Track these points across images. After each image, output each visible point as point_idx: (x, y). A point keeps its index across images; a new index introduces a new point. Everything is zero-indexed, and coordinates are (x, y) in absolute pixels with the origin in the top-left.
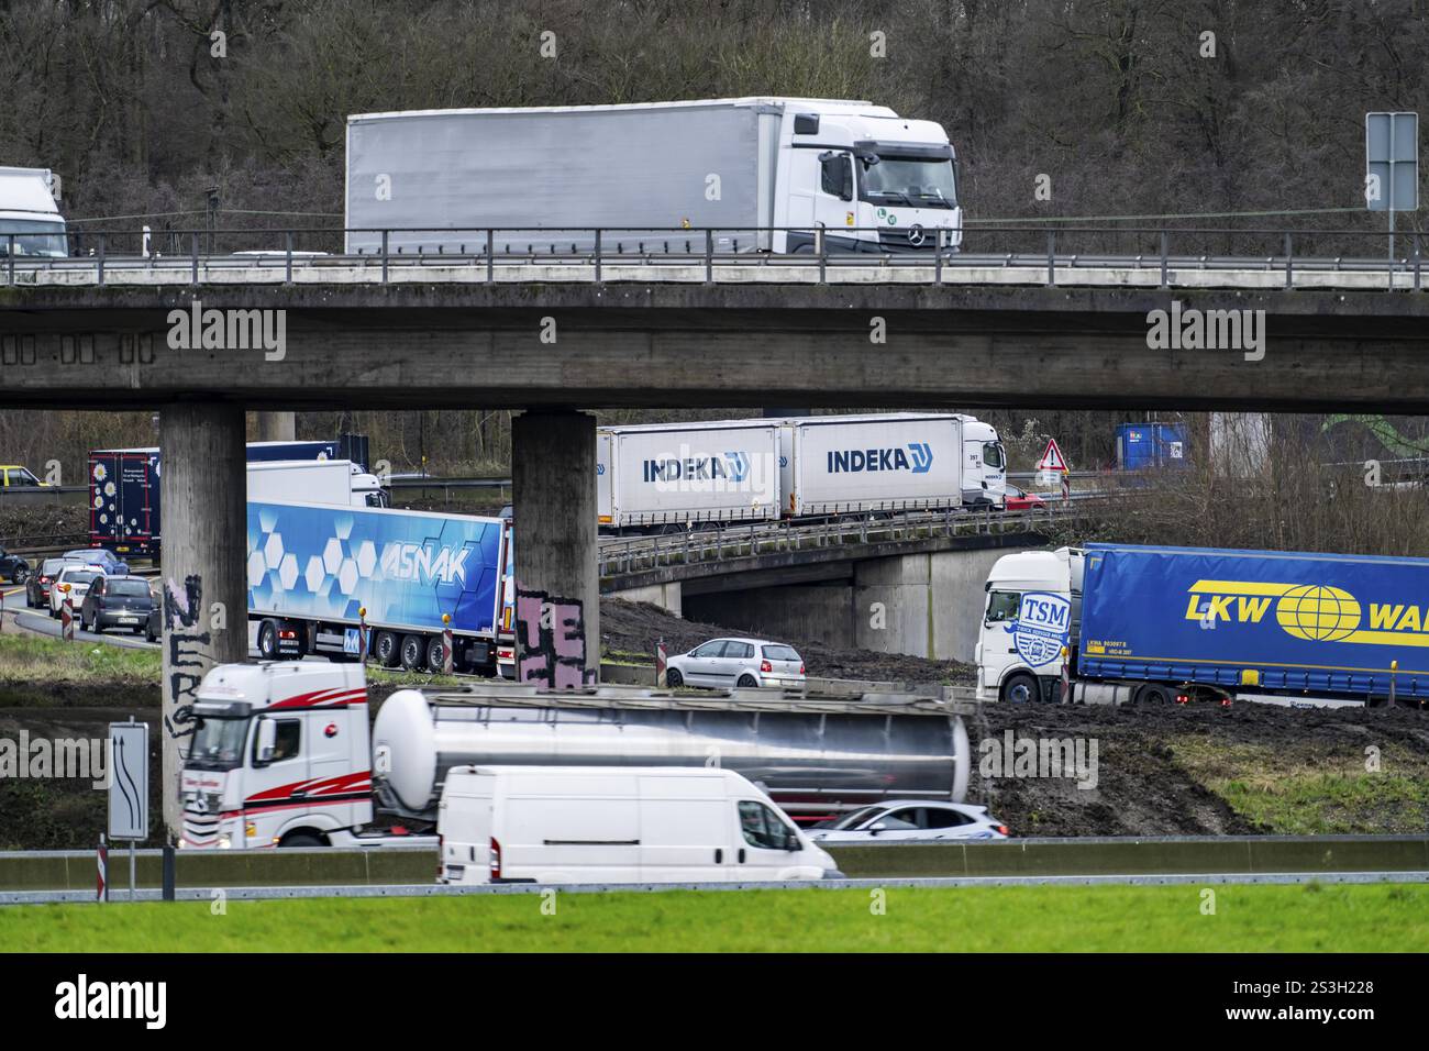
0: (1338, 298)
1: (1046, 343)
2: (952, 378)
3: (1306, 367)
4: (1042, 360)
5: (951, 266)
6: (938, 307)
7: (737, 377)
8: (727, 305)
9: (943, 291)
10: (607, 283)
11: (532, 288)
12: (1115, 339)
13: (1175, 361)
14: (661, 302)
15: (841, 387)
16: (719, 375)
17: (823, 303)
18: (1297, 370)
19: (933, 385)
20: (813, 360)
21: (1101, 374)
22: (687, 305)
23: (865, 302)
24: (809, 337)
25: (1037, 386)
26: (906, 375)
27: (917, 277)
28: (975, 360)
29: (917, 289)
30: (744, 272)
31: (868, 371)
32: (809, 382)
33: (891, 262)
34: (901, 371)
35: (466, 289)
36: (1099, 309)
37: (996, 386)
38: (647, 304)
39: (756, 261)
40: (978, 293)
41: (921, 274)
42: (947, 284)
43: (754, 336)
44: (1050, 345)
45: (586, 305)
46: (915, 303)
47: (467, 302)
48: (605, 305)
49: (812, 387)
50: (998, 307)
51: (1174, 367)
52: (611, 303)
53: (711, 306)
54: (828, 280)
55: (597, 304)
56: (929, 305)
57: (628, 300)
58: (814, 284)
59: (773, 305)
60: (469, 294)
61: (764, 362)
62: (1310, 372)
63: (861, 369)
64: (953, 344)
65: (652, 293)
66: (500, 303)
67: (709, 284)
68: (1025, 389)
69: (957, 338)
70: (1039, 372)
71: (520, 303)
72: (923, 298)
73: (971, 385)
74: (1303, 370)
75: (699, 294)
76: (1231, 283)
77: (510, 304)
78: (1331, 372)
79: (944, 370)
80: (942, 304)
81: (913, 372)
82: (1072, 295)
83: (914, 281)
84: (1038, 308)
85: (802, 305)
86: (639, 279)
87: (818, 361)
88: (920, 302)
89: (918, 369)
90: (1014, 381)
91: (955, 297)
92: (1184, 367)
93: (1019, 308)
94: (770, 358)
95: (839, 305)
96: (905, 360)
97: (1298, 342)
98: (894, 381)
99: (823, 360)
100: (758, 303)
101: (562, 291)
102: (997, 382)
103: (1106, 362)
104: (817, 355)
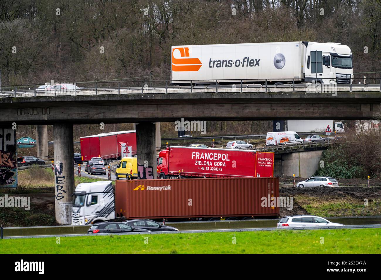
0: (304, 94)
1: (244, 105)
2: (223, 114)
3: (301, 110)
4: (243, 109)
5: (221, 88)
6: (217, 98)
7: (177, 115)
8: (171, 98)
9: (218, 94)
10: (144, 94)
11: (128, 95)
12: (259, 104)
13: (272, 109)
14: (156, 98)
15: (199, 116)
16: (173, 114)
17: (191, 97)
18: (299, 110)
19: (219, 116)
20: (193, 110)
21: (256, 112)
22: (162, 98)
23: (201, 97)
24: (192, 105)
25: (242, 116)
26: (213, 113)
27: (213, 91)
28: (228, 110)
29: (212, 94)
30: (175, 91)
31: (205, 113)
32: (192, 115)
33: (208, 87)
34: (212, 113)
35: (114, 96)
36: (252, 98)
37: (233, 116)
38: (153, 99)
39: (178, 88)
40: (225, 94)
41: (214, 90)
42: (219, 92)
43: (180, 105)
44: (244, 106)
45: (140, 99)
46: (212, 97)
47: (114, 99)
48: (144, 99)
49: (193, 117)
50: (230, 98)
51: (272, 110)
52: (145, 98)
53: (167, 98)
54: (193, 92)
55: (142, 98)
56: (215, 97)
57: (149, 98)
58: (189, 93)
59: (181, 98)
60: (114, 97)
61: (182, 111)
62: (302, 111)
63: (203, 112)
64: (223, 106)
65: (154, 96)
66: (121, 99)
67: (167, 94)
68: (239, 116)
69: (225, 105)
70: (242, 112)
71: (126, 99)
72: (213, 96)
73: (228, 116)
74: (301, 111)
75: (165, 96)
76: (282, 91)
77: (123, 99)
78: (307, 111)
79: (222, 112)
80: (217, 97)
81: (215, 113)
82: (246, 94)
83: (212, 92)
84: (239, 97)
85: (187, 98)
86: (152, 93)
87: (194, 111)
88: (213, 97)
89: (216, 112)
90: (237, 114)
91: (221, 95)
92: (274, 110)
93: (234, 98)
94: (183, 110)
95: (195, 98)
96: (213, 110)
97: (299, 104)
98: (211, 115)
99: (195, 110)
100: (177, 98)
101: (135, 96)
102: (233, 115)
103: (257, 110)
104: (194, 109)
